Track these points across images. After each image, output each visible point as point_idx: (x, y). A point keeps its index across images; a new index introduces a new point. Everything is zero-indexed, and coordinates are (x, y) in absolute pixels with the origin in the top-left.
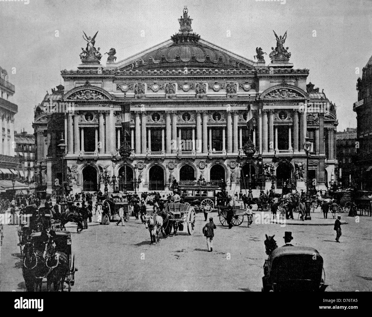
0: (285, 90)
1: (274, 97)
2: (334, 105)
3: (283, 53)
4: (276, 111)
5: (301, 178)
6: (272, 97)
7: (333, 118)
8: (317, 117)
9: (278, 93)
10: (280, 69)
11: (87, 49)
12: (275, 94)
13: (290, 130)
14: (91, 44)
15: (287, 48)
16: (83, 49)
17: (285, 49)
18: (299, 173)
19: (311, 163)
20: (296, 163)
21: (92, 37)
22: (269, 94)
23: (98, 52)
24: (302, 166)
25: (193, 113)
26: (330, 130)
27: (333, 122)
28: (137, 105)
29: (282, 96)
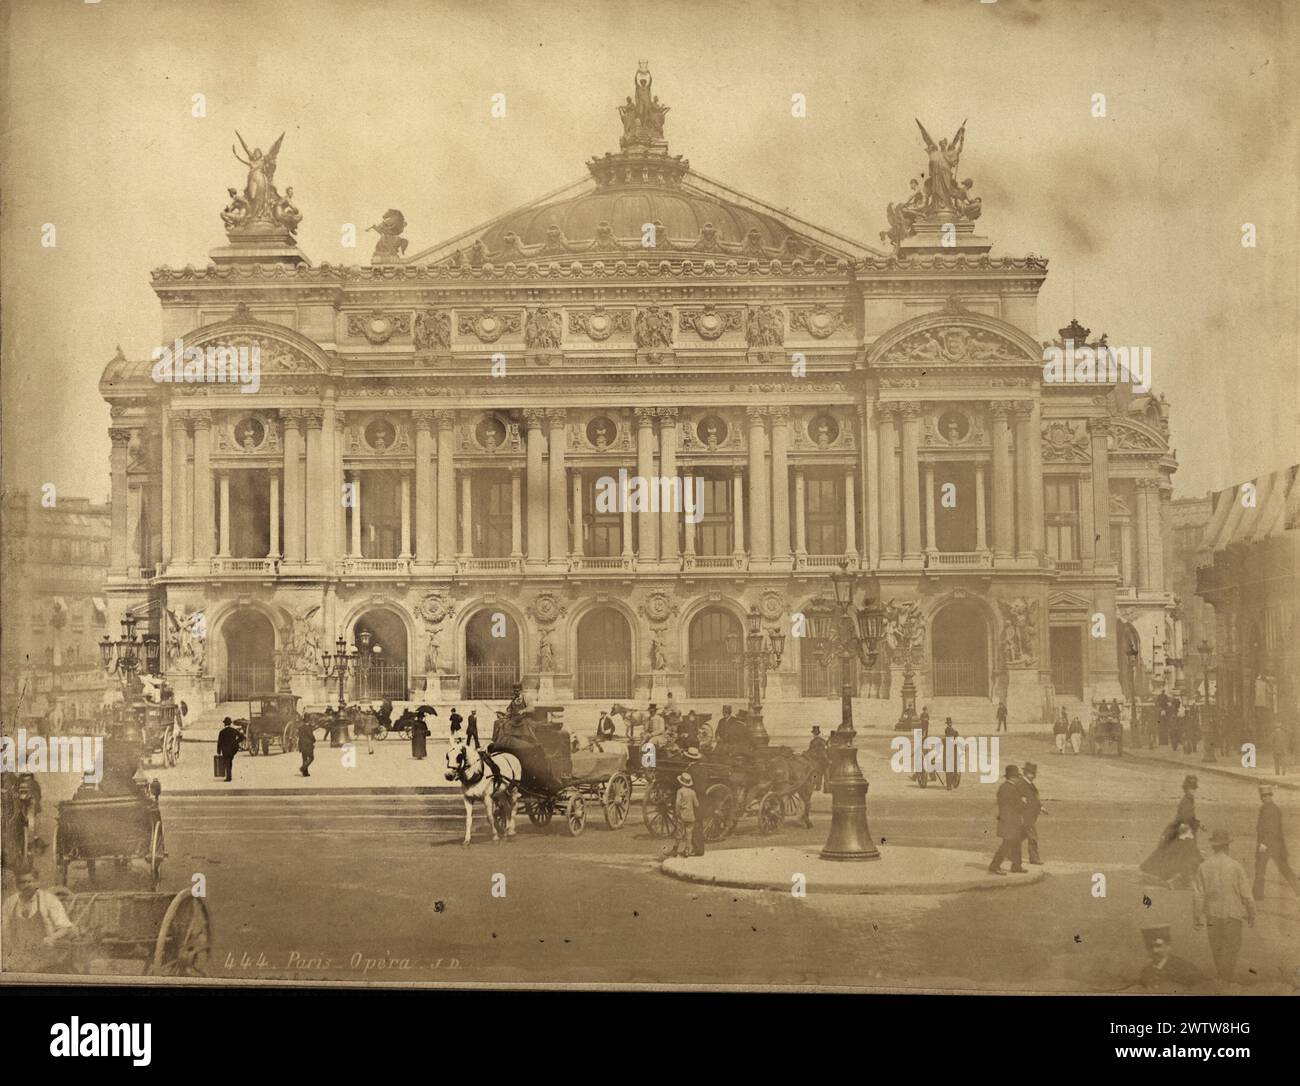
0: (957, 334)
1: (918, 357)
2: (1159, 399)
3: (953, 200)
4: (927, 407)
5: (1024, 657)
6: (912, 357)
7: (1156, 445)
8: (1081, 432)
9: (933, 342)
10: (939, 255)
11: (247, 191)
12: (922, 347)
13: (980, 477)
14: (259, 176)
15: (969, 184)
16: (232, 193)
17: (961, 186)
18: (1015, 639)
19: (1064, 602)
20: (1003, 601)
21: (266, 151)
22: (900, 348)
23: (285, 205)
24: (1026, 611)
25: (626, 418)
26: (1145, 487)
27: (1157, 457)
28: (422, 390)
29: (949, 355)
